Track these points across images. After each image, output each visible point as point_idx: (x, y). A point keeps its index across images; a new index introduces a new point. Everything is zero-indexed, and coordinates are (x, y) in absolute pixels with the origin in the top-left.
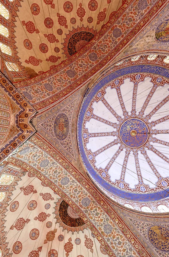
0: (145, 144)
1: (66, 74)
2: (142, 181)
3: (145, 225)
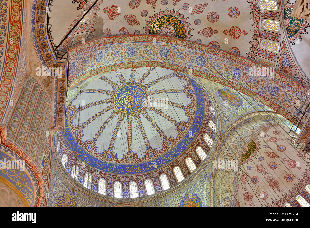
0: (129, 114)
1: (127, 50)
2: (96, 140)
3: (63, 190)
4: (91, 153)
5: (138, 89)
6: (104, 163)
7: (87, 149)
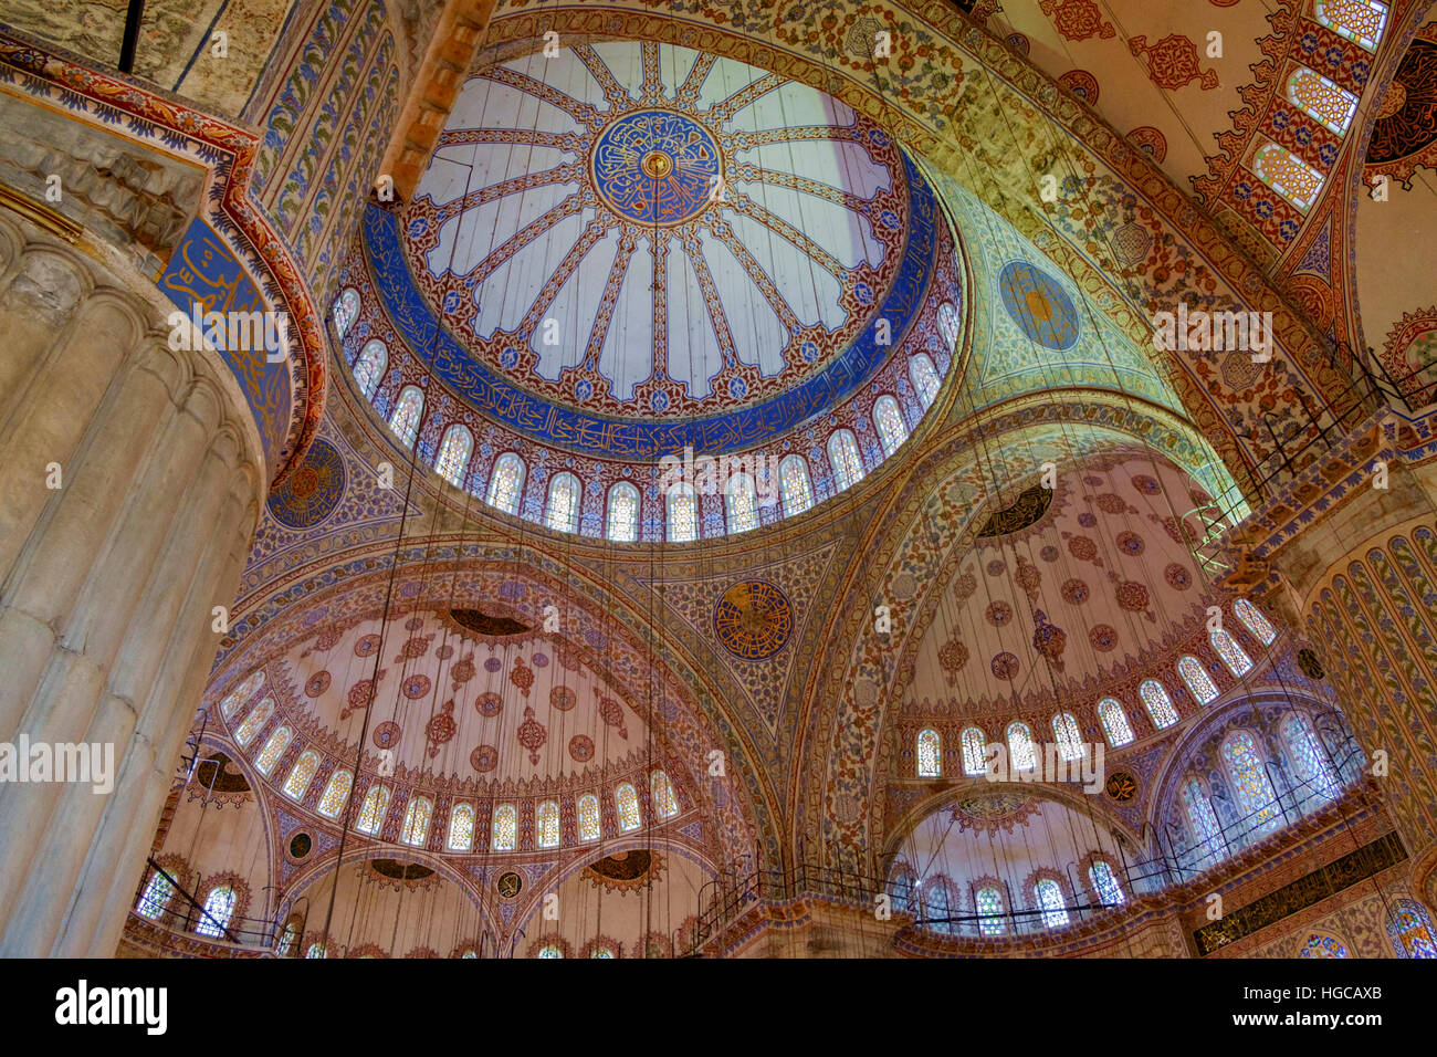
2: (734, 355)
3: (706, 590)
4: (756, 399)
5: (622, 127)
6: (812, 382)
7: (735, 402)
